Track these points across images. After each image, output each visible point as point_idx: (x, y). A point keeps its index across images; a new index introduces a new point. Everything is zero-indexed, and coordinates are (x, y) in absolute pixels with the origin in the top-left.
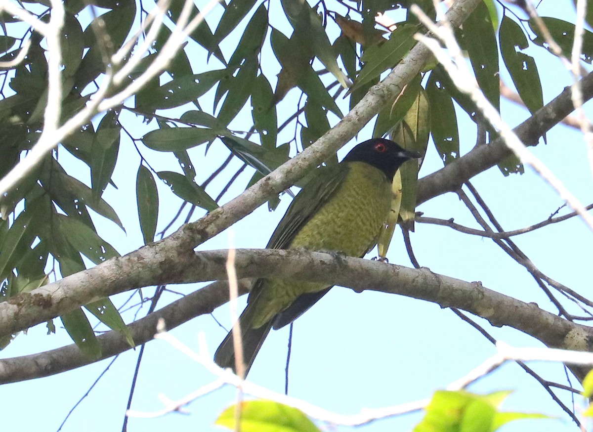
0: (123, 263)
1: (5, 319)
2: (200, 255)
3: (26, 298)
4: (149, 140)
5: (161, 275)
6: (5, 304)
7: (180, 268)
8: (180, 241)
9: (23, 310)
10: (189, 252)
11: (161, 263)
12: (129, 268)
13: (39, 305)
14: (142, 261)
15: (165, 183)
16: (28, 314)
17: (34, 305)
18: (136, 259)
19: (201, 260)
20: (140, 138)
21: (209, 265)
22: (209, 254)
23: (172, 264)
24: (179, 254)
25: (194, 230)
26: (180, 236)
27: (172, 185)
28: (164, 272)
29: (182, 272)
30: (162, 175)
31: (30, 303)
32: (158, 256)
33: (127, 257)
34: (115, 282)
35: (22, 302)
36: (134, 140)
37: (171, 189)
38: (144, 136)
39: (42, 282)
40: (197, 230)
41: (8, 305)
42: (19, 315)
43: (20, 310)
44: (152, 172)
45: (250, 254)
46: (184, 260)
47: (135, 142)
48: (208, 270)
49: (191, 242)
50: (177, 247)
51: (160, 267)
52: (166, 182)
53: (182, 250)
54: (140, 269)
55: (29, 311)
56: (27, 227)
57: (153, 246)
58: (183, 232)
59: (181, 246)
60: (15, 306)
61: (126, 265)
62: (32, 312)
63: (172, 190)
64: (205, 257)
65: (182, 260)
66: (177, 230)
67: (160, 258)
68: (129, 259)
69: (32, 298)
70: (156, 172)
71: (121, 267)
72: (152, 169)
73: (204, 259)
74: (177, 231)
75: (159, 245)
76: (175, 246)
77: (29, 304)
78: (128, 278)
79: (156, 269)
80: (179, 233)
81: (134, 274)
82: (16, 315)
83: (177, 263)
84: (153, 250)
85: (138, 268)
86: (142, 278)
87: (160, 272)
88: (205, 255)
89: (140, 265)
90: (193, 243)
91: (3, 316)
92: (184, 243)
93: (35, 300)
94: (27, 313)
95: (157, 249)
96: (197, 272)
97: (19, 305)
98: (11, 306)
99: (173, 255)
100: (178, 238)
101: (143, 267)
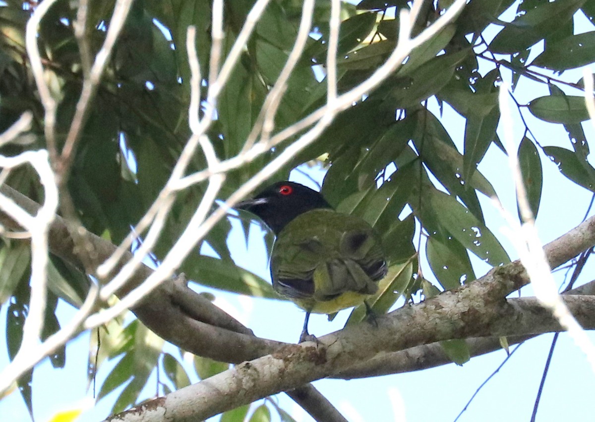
0: (417, 313)
1: (267, 377)
2: (515, 303)
3: (295, 352)
4: (536, 107)
5: (463, 328)
6: (269, 358)
7: (486, 320)
8: (488, 287)
9: (291, 366)
10: (500, 301)
11: (463, 314)
12: (424, 319)
13: (310, 360)
14: (440, 311)
15: (552, 161)
16: (296, 372)
17: (304, 360)
18: (433, 307)
19: (514, 310)
20: (526, 104)
21: (524, 317)
22: (526, 301)
23: (477, 315)
24: (487, 303)
25: (506, 275)
26: (489, 282)
27: (560, 164)
28: (467, 323)
29: (488, 325)
30: (549, 150)
31: (299, 357)
32: (459, 305)
33: (423, 305)
34: (406, 335)
35: (289, 356)
36: (519, 106)
37: (558, 168)
38: (531, 102)
39: (403, 268)
40: (510, 275)
41: (273, 359)
42: (285, 373)
43: (286, 367)
44: (537, 146)
45: (577, 303)
46: (493, 310)
47: (521, 108)
48: (523, 322)
49: (501, 290)
50: (484, 294)
51: (462, 319)
52: (553, 159)
53: (490, 299)
54: (438, 321)
55: (298, 367)
56: (391, 201)
57: (456, 292)
58: (492, 278)
59: (489, 294)
60: (281, 361)
61: (420, 314)
62: (301, 368)
63: (560, 169)
64: (520, 306)
65: (490, 310)
66: (485, 274)
67: (463, 307)
68: (425, 307)
69: (302, 352)
70: (542, 146)
71: (413, 318)
72: (537, 143)
73: (518, 308)
74: (485, 276)
75: (463, 291)
76: (482, 293)
77: (298, 360)
78: (423, 330)
79: (456, 320)
80: (487, 277)
81: (429, 326)
82: (282, 372)
83: (484, 314)
84: (454, 297)
85: (435, 319)
86: (439, 331)
87: (462, 324)
88: (520, 303)
89: (438, 315)
90: (503, 290)
91: (265, 373)
92: (492, 291)
93: (307, 355)
94: (294, 370)
95: (460, 296)
96: (509, 324)
97: (286, 360)
98: (276, 361)
99: (478, 304)
100: (486, 284)
101: (441, 319)
